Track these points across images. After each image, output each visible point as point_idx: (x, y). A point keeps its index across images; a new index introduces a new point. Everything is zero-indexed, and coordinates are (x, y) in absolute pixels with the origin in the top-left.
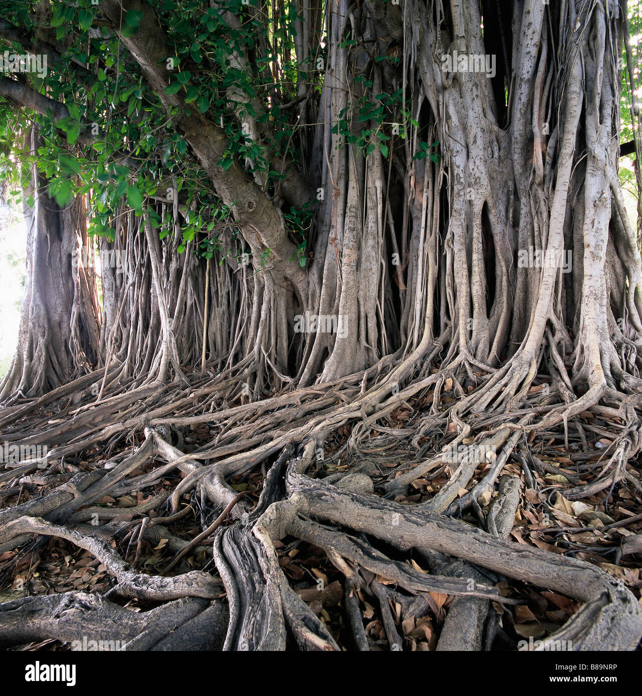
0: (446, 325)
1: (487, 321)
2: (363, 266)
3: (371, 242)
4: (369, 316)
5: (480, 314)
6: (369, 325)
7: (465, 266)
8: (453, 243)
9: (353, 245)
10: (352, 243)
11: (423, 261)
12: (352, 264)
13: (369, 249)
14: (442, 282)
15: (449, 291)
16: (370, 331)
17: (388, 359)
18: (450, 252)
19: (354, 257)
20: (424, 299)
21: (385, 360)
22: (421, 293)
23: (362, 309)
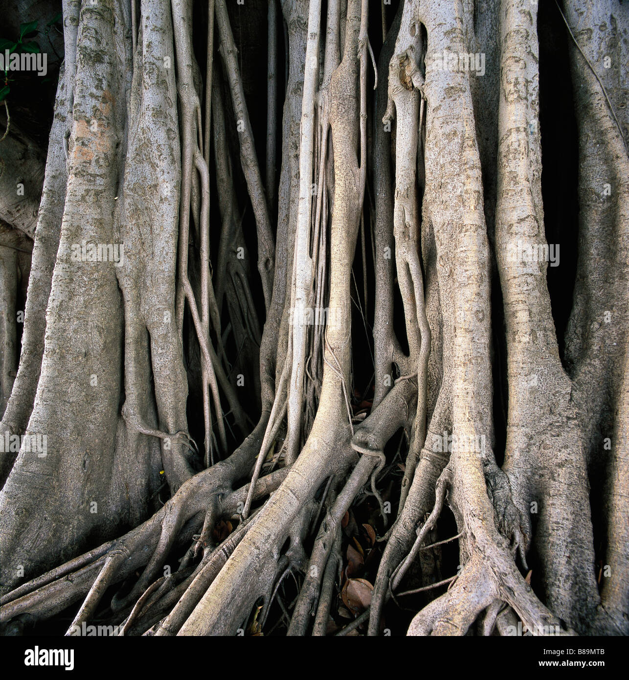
0: (394, 371)
1: (565, 386)
2: (130, 178)
3: (150, 97)
4: (156, 334)
5: (534, 354)
6: (157, 362)
7: (473, 156)
8: (422, 67)
9: (95, 110)
10: (94, 102)
11: (315, 154)
12: (93, 169)
13: (147, 121)
14: (380, 224)
15: (405, 255)
16: (158, 381)
17: (206, 487)
18: (411, 107)
19: (99, 147)
20: (320, 284)
21: (193, 494)
22: (310, 263)
23: (130, 315)
